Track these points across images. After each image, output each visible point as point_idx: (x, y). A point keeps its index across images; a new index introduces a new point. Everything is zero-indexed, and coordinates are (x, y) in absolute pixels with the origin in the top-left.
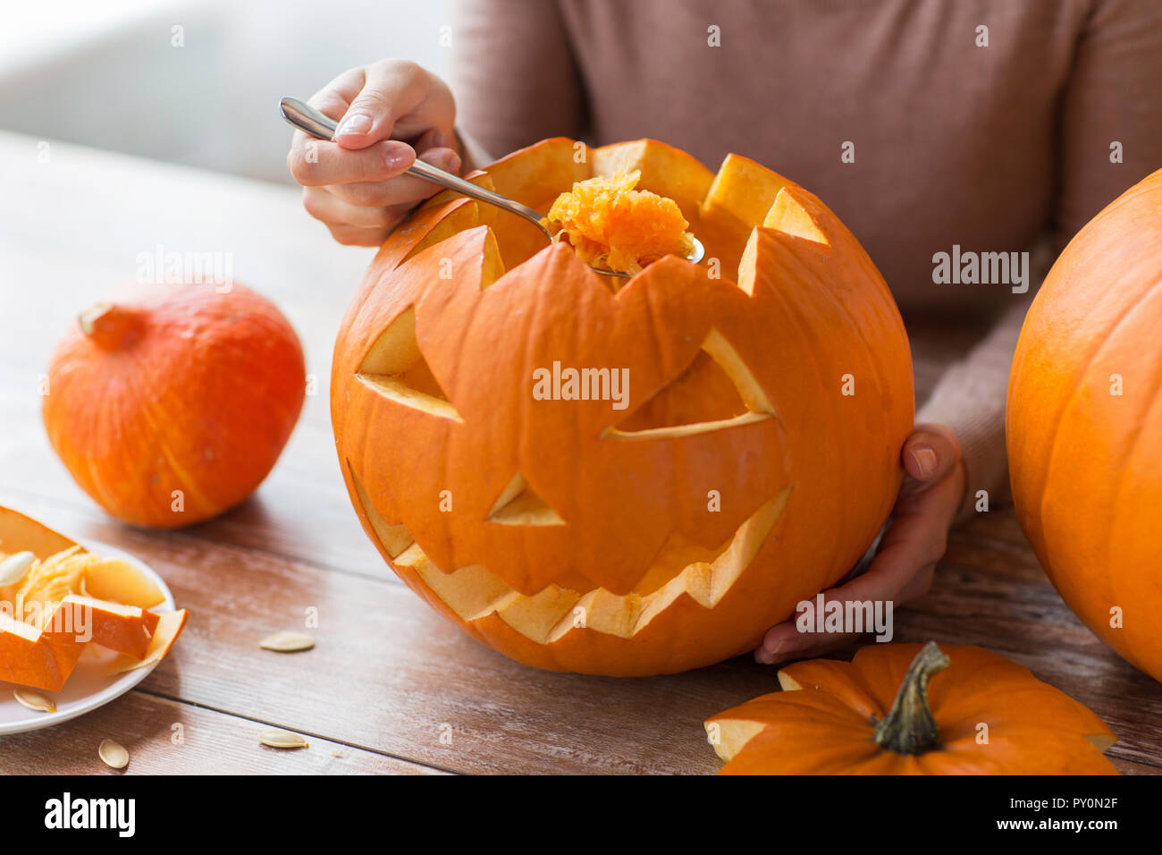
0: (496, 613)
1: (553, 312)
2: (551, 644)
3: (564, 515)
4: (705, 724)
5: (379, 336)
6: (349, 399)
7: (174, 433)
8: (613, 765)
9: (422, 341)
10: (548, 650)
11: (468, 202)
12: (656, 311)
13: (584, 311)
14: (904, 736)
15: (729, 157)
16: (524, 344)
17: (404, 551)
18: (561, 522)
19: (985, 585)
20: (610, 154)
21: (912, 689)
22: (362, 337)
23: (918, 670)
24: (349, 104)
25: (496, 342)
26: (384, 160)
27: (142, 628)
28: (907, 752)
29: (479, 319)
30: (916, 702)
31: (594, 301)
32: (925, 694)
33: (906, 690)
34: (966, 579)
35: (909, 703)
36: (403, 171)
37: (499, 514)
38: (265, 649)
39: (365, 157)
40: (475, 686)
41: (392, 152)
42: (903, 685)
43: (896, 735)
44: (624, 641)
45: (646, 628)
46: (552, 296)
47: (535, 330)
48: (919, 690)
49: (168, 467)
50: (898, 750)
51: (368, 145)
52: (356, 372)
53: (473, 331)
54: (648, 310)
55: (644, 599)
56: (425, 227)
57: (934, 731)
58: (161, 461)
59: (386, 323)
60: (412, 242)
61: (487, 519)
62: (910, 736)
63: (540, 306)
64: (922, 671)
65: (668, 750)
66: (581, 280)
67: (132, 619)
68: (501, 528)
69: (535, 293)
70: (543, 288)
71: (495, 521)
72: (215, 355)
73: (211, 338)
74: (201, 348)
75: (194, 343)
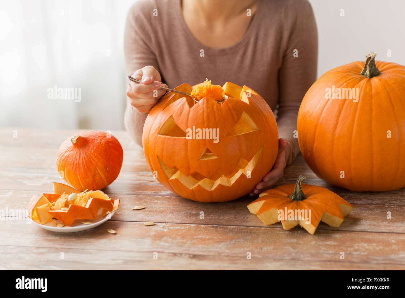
0: (199, 185)
1: (209, 111)
2: (212, 191)
3: (217, 156)
4: (248, 206)
5: (163, 125)
6: (157, 141)
7: (100, 164)
8: (229, 218)
9: (176, 122)
10: (211, 193)
11: (175, 95)
12: (231, 108)
13: (215, 110)
14: (298, 197)
15: (227, 83)
16: (203, 118)
17: (171, 177)
18: (217, 158)
19: (291, 179)
20: (196, 87)
21: (298, 186)
22: (158, 126)
23: (299, 181)
24: (142, 77)
25: (197, 119)
26: (155, 86)
27: (111, 203)
28: (299, 200)
29: (191, 115)
30: (299, 189)
31: (217, 108)
32: (301, 187)
33: (297, 186)
34: (287, 179)
35: (298, 189)
36: (159, 88)
37: (201, 158)
38: (133, 210)
39: (151, 85)
40: (188, 209)
41: (156, 83)
42: (296, 185)
43: (296, 196)
44: (229, 187)
45: (234, 183)
46: (207, 107)
47: (205, 115)
48: (300, 186)
49: (98, 173)
50: (297, 200)
51: (151, 82)
52: (158, 134)
53: (190, 118)
54: (229, 108)
55: (230, 179)
56: (167, 101)
57: (304, 195)
58: (97, 172)
59: (165, 121)
60: (164, 105)
61: (199, 160)
62: (299, 196)
63: (205, 109)
64: (300, 181)
65: (240, 214)
66: (213, 104)
67: (109, 201)
68: (203, 161)
69: (203, 107)
70: (205, 106)
71: (201, 160)
72: (106, 145)
73: (104, 141)
74: (103, 144)
75: (101, 143)
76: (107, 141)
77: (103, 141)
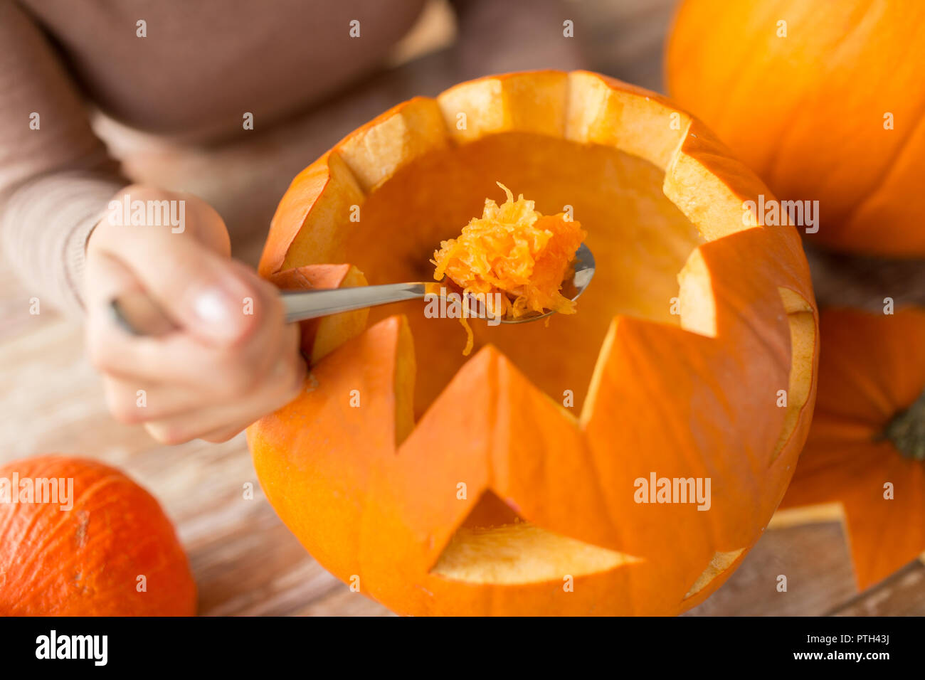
72: (110, 582)
73: (89, 573)
74: (92, 592)
75: (80, 592)
76: (99, 565)
77: (81, 576)
